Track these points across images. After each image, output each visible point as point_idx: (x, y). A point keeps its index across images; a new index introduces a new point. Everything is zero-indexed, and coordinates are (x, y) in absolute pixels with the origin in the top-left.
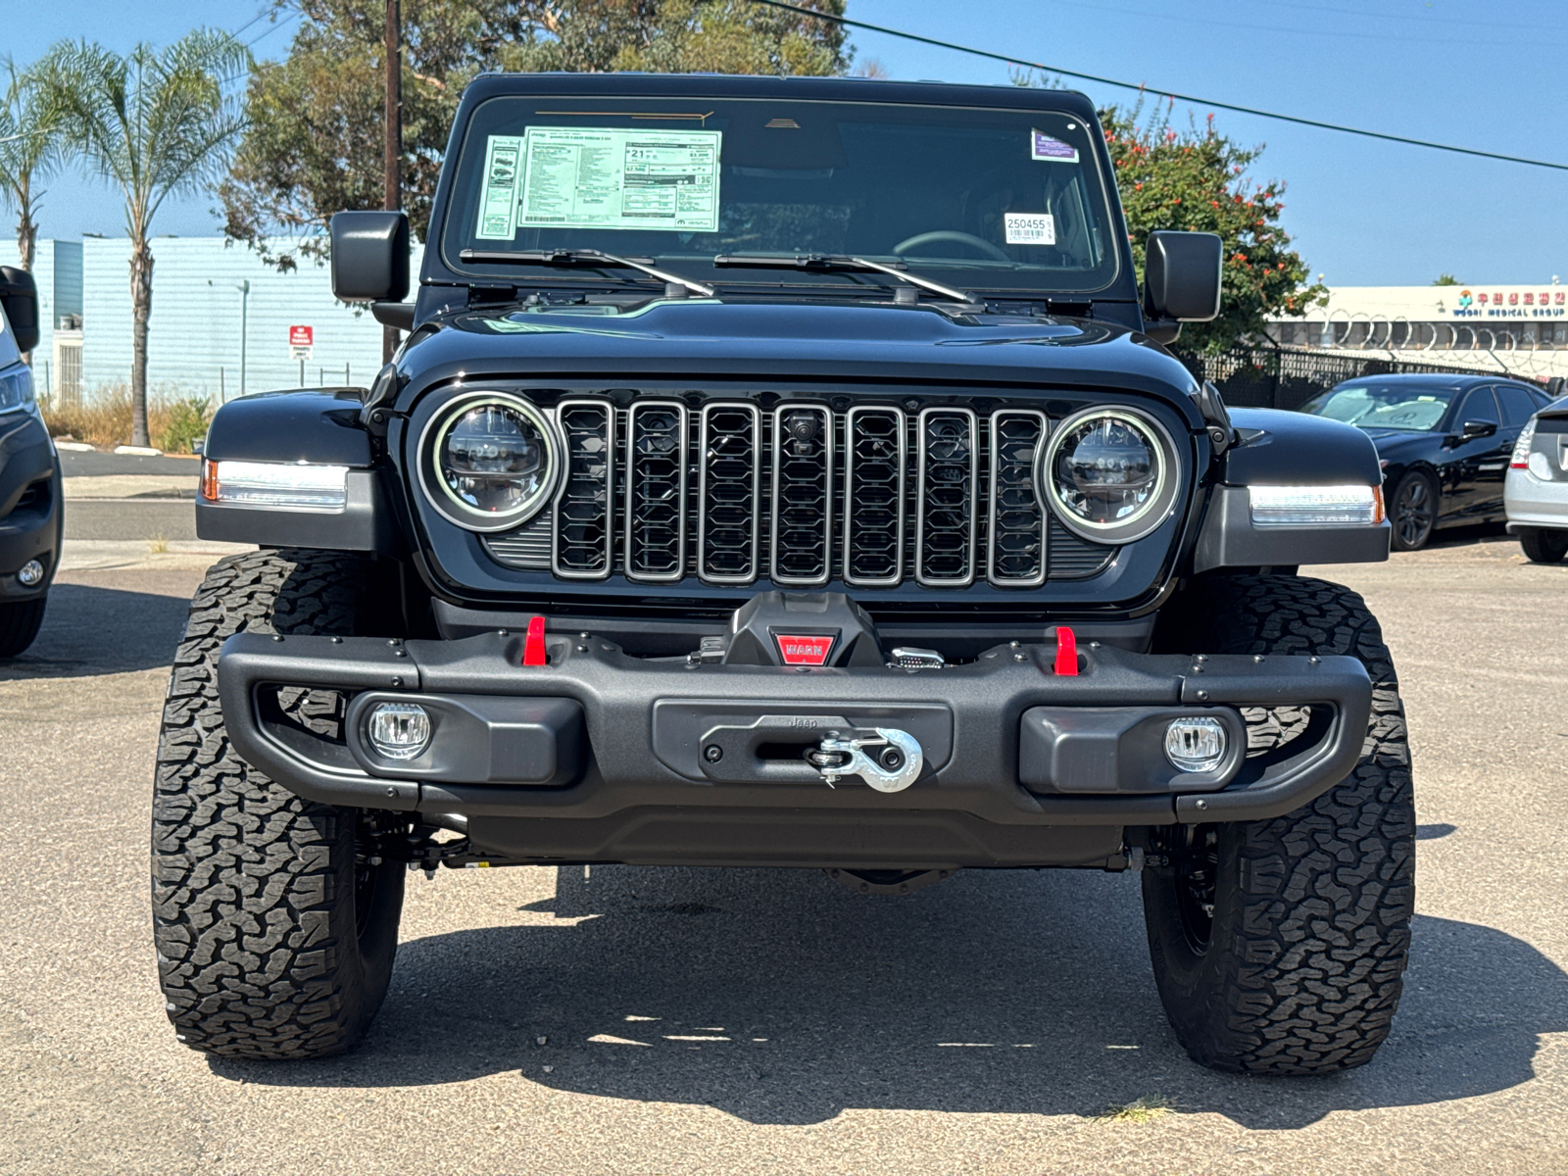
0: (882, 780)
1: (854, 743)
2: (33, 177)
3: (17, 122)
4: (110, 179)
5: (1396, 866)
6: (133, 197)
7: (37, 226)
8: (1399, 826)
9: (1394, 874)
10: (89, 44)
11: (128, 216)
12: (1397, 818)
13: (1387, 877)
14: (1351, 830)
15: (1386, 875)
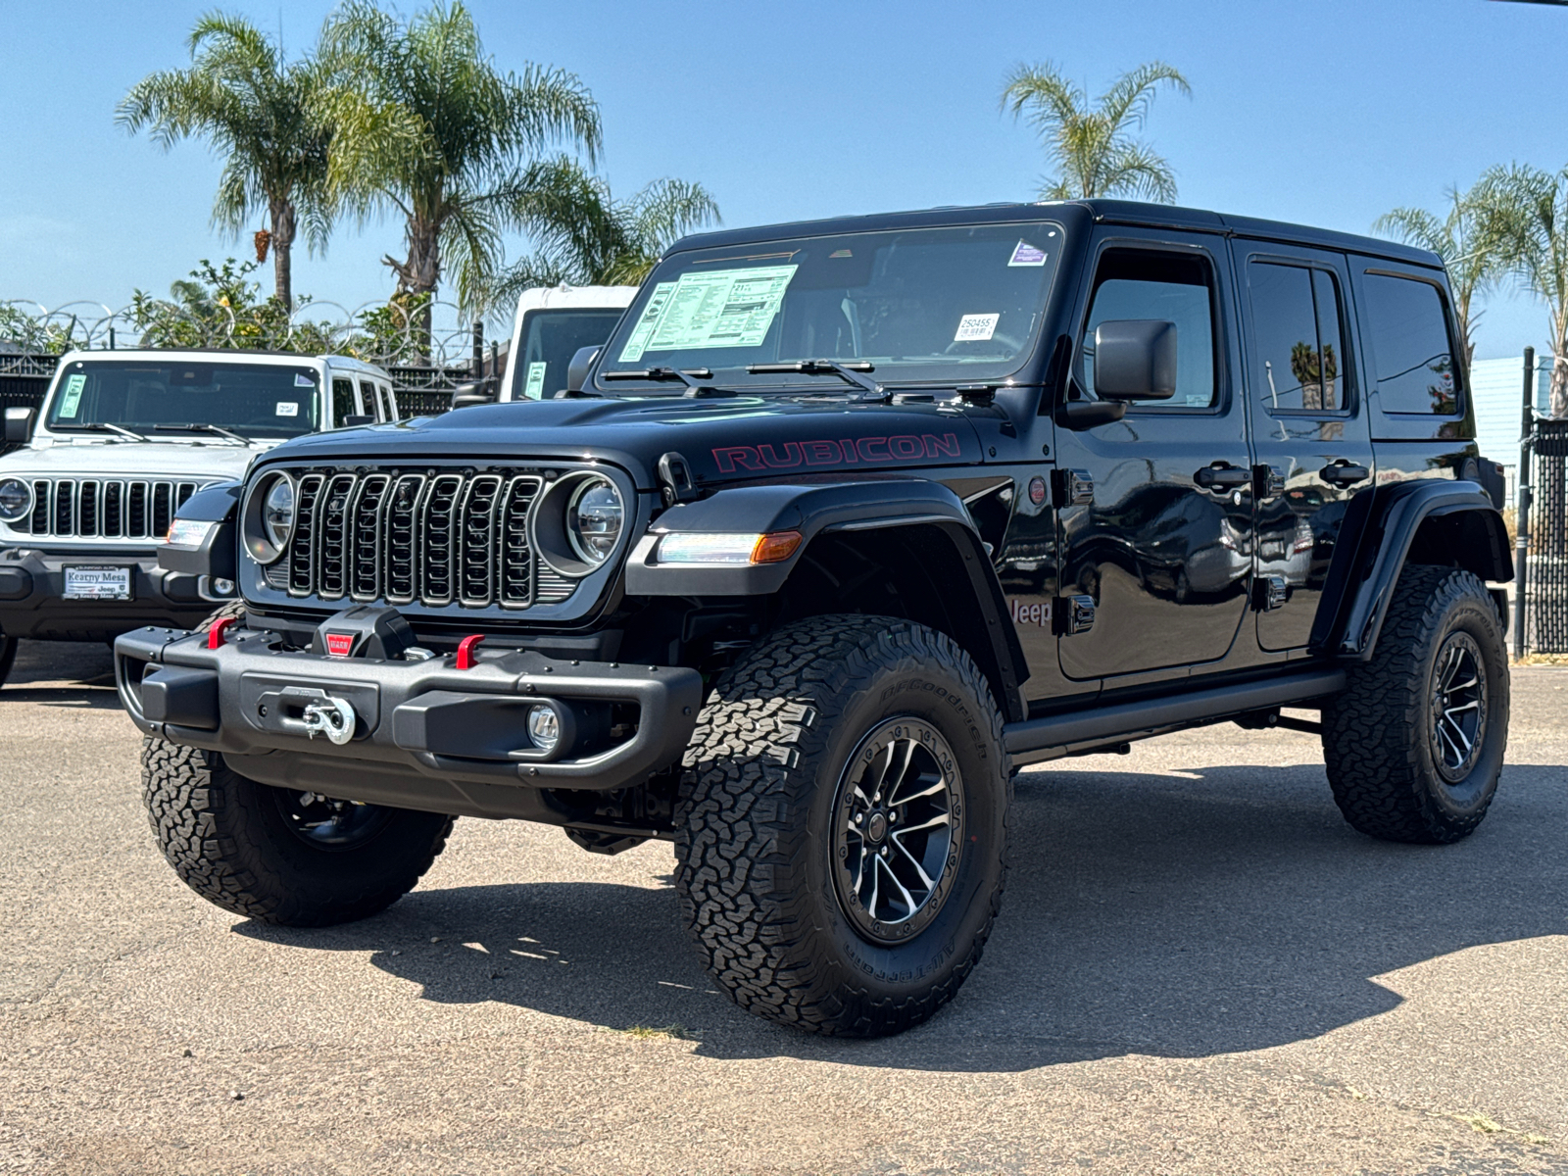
0: (335, 734)
1: (320, 709)
2: (1473, 299)
3: (1459, 249)
4: (1539, 295)
5: (761, 846)
6: (1557, 309)
7: (1474, 345)
8: (765, 814)
9: (759, 853)
10: (1520, 166)
11: (1551, 329)
12: (764, 807)
13: (754, 855)
14: (729, 813)
15: (752, 852)
